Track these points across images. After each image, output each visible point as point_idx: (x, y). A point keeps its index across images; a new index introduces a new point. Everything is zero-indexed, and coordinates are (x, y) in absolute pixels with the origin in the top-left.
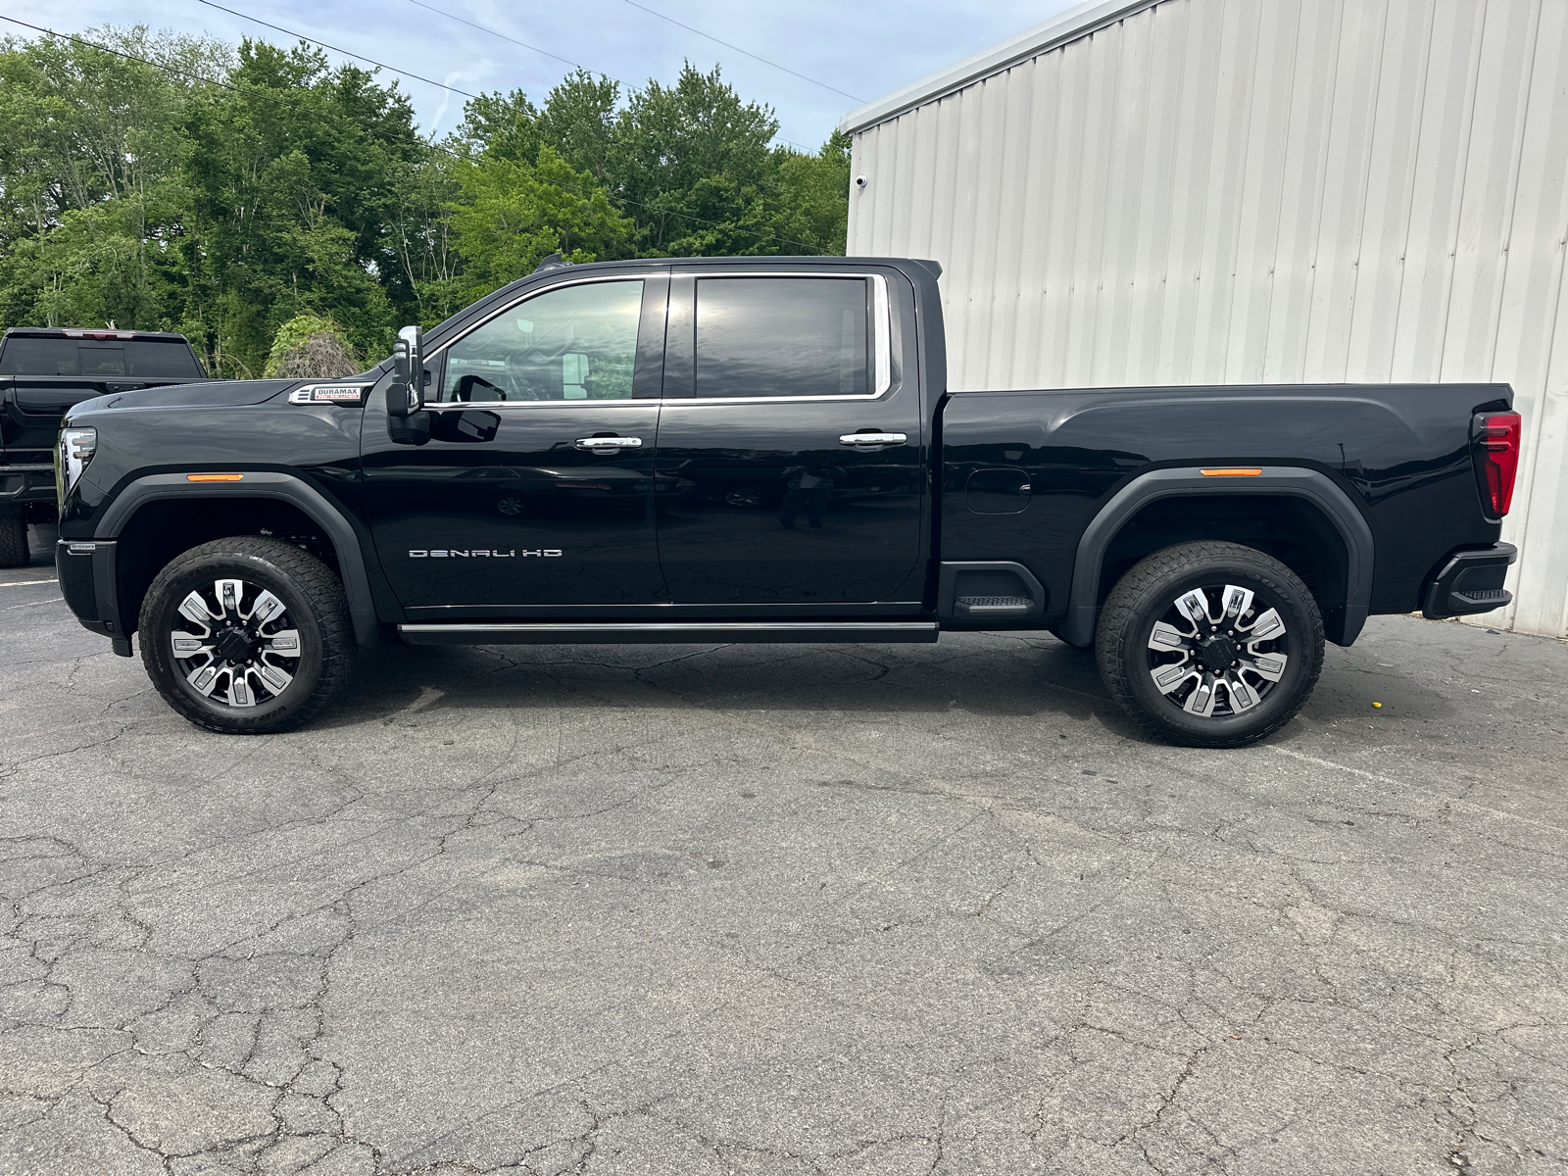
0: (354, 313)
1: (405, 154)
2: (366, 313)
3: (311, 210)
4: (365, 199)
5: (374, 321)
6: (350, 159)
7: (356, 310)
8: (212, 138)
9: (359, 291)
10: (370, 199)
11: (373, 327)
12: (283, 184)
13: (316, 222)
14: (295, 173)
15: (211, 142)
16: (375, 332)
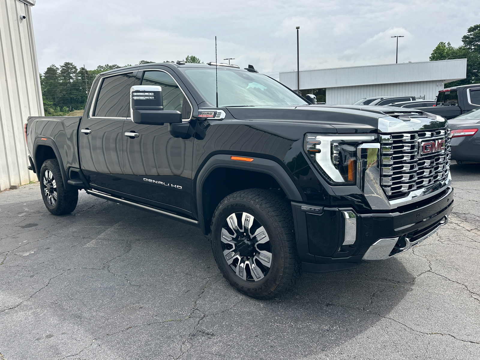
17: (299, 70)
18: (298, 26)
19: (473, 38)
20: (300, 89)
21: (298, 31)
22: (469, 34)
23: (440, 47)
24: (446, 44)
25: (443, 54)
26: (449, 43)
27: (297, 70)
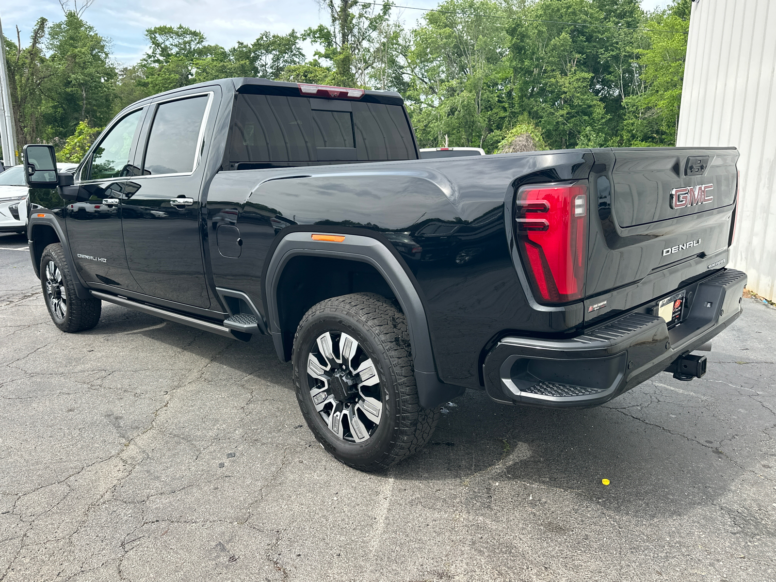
0: (585, 120)
1: (628, 24)
2: (592, 119)
3: (569, 64)
4: (602, 54)
5: (596, 123)
6: (596, 32)
7: (586, 118)
8: (523, 34)
9: (590, 106)
10: (604, 54)
11: (596, 126)
12: (555, 53)
13: (570, 71)
14: (562, 45)
15: (523, 36)
16: (596, 129)
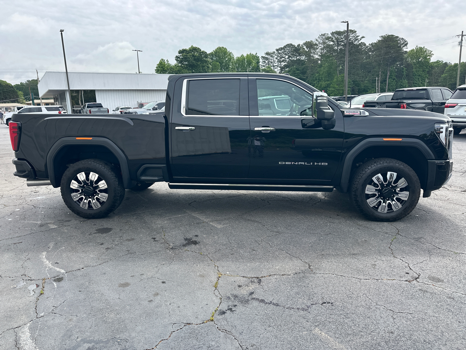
17: (68, 71)
18: (62, 29)
19: (182, 59)
20: (70, 89)
21: (62, 34)
22: (179, 55)
23: (162, 62)
24: (166, 61)
25: (164, 68)
26: (167, 60)
27: (66, 71)
